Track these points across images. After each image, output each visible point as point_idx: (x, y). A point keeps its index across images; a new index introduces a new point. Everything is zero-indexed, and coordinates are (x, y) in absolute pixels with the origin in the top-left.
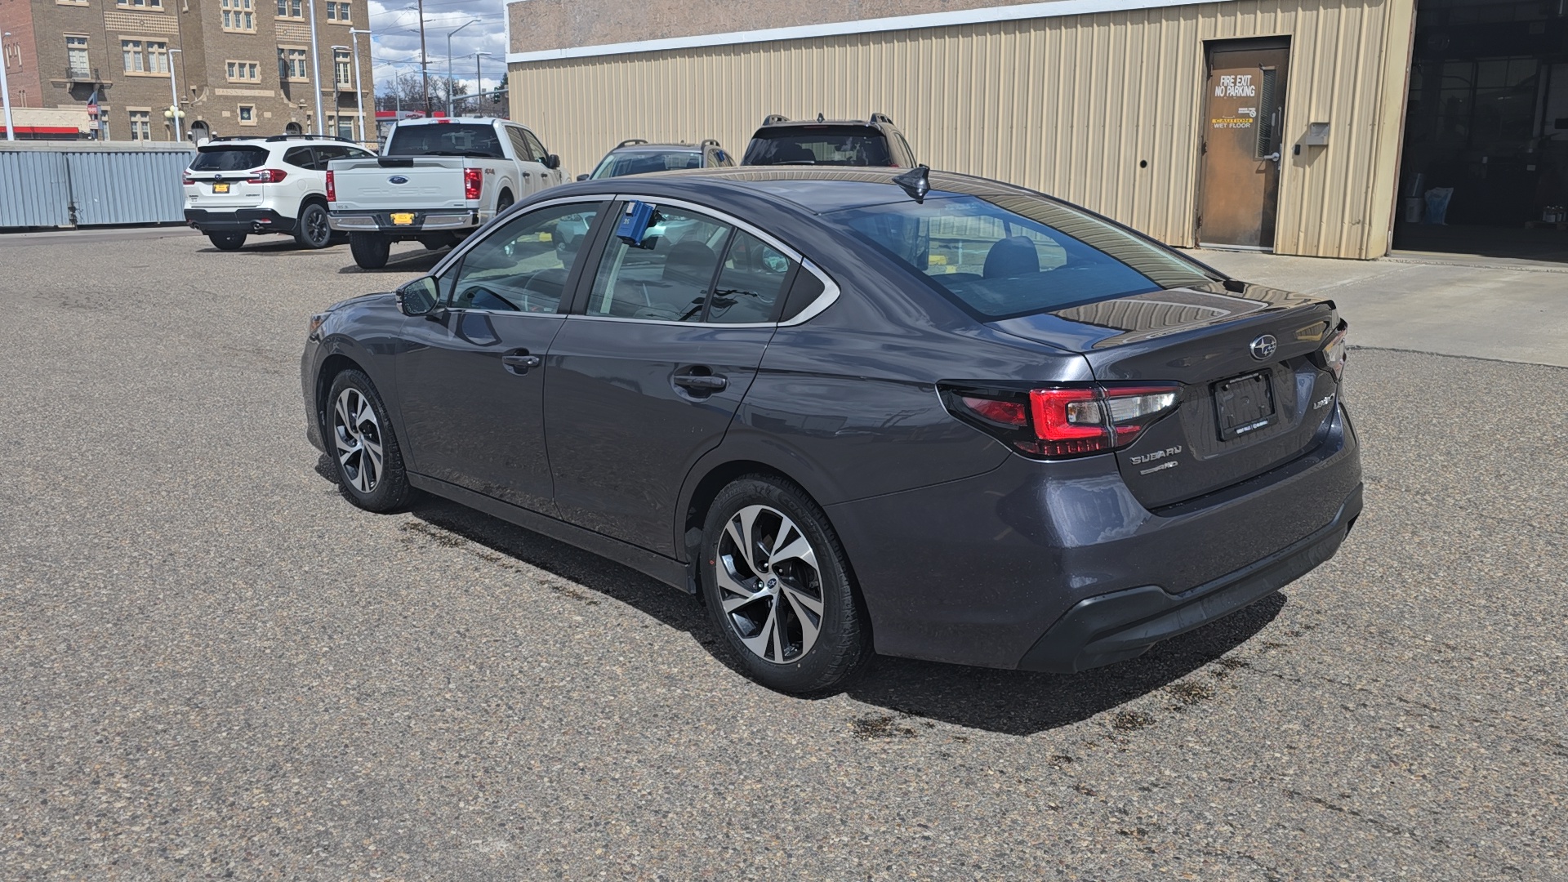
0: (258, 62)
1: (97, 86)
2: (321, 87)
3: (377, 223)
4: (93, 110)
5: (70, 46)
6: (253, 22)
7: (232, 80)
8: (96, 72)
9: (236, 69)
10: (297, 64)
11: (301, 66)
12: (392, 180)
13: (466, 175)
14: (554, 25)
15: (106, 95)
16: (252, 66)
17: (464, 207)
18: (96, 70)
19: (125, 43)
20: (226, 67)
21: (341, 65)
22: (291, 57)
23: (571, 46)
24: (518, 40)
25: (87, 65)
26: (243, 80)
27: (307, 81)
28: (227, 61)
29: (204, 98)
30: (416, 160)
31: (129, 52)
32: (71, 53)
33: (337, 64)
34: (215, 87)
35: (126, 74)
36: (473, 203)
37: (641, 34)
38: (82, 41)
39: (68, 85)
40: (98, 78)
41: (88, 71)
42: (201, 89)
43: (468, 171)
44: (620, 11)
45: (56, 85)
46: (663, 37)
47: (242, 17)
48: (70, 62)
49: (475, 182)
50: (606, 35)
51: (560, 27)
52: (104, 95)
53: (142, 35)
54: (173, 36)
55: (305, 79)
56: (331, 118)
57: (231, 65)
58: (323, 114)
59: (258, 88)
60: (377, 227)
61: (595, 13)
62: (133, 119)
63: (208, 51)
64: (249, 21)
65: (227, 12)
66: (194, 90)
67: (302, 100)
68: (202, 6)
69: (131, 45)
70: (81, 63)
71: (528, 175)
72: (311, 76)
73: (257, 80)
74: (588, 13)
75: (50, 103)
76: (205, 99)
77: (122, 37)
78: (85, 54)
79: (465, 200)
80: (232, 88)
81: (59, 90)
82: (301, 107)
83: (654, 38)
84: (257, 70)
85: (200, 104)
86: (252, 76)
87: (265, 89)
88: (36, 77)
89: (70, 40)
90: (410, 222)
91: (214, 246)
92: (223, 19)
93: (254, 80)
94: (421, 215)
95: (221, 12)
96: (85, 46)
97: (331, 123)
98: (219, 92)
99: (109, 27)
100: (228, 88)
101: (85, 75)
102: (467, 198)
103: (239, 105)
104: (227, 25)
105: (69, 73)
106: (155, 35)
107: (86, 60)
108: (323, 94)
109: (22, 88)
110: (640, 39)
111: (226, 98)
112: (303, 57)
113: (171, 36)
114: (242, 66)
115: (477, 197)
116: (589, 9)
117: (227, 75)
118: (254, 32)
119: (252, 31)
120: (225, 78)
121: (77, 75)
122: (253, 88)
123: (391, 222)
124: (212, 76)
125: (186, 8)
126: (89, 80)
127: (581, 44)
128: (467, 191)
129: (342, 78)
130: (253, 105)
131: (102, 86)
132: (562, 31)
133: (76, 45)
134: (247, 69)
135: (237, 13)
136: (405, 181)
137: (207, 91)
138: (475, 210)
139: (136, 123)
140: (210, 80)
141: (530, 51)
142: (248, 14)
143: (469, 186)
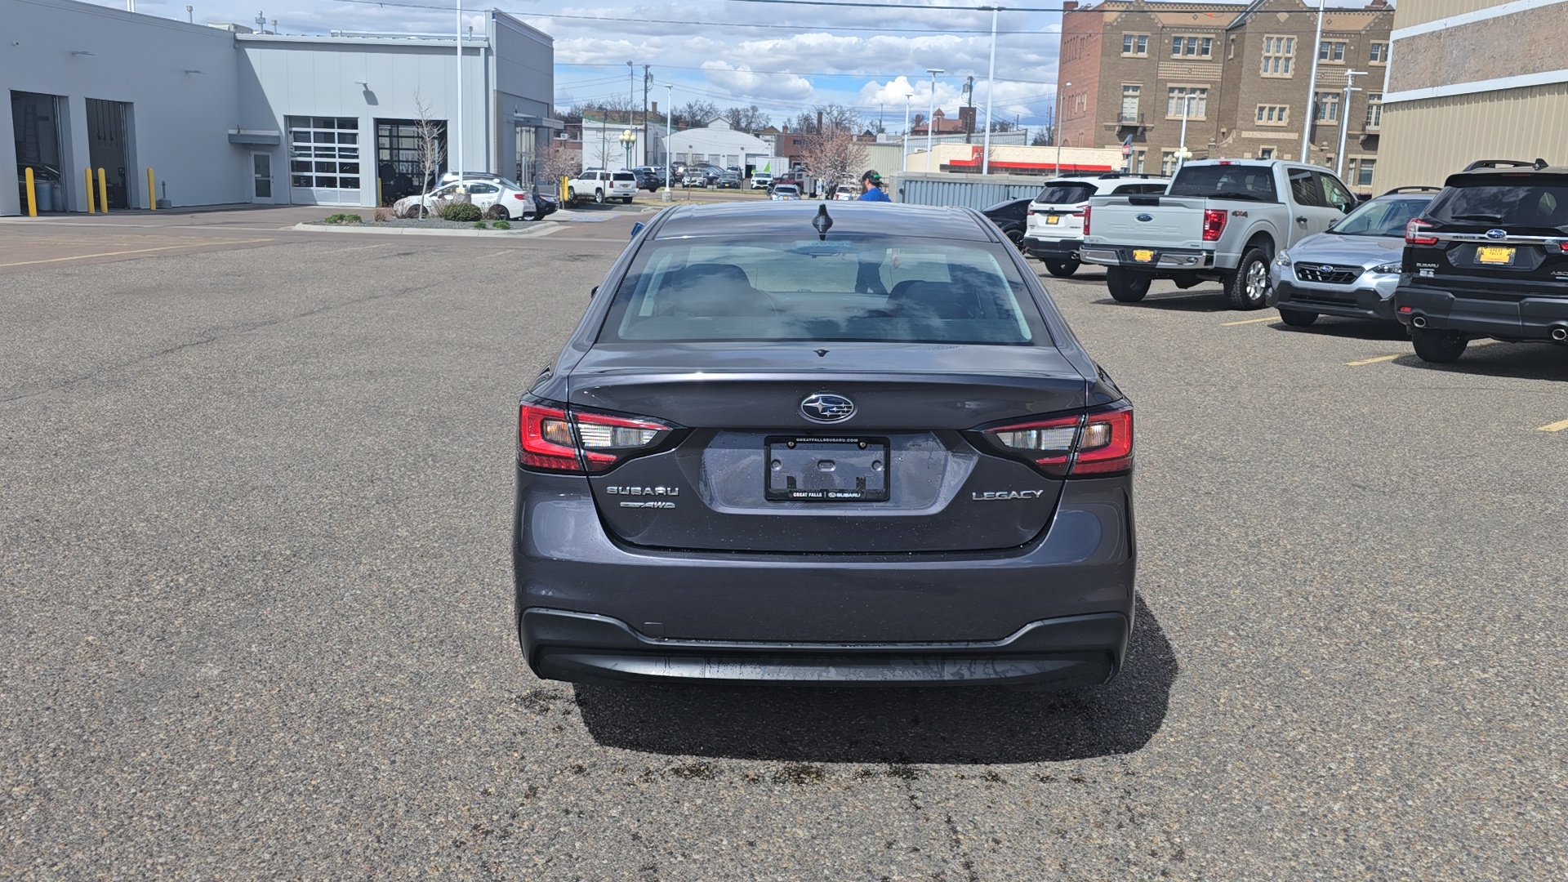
0: (1288, 106)
1: (1140, 129)
2: (1348, 129)
3: (1119, 258)
4: (1126, 150)
5: (1126, 93)
6: (1291, 65)
7: (1260, 123)
8: (1142, 116)
9: (1265, 113)
10: (1328, 107)
11: (1333, 110)
12: (1139, 218)
13: (1207, 217)
14: (1431, 62)
15: (1147, 137)
16: (1282, 110)
17: (1200, 248)
18: (1143, 115)
19: (1172, 90)
20: (1257, 111)
21: (1375, 108)
22: (1324, 100)
23: (1443, 83)
24: (1396, 79)
25: (1136, 111)
26: (1271, 123)
27: (1336, 123)
28: (1259, 105)
29: (1230, 140)
30: (1161, 199)
31: (1173, 98)
32: (1125, 100)
33: (1370, 107)
34: (1242, 130)
35: (1167, 118)
36: (1209, 245)
37: (1513, 68)
38: (1135, 89)
39: (1117, 128)
40: (1143, 122)
41: (1135, 116)
42: (1229, 131)
43: (1210, 212)
44: (1496, 43)
45: (1108, 128)
46: (1534, 71)
47: (1282, 62)
48: (1122, 107)
49: (1215, 224)
50: (1478, 71)
51: (1436, 64)
52: (1144, 137)
53: (1188, 82)
54: (1215, 82)
55: (1334, 122)
56: (1353, 160)
57: (1262, 109)
58: (1345, 157)
59: (1284, 131)
60: (1117, 261)
61: (1472, 47)
62: (1165, 159)
63: (1242, 95)
64: (1287, 67)
65: (1267, 59)
66: (1223, 133)
67: (1325, 143)
68: (1245, 54)
69: (1177, 91)
70: (1131, 109)
71: (1305, 220)
72: (1340, 118)
73: (1283, 123)
74: (1465, 47)
75: (1099, 144)
76: (1231, 142)
77: (1170, 85)
78: (1137, 100)
79: (1201, 241)
80: (1259, 130)
81: (1109, 133)
82: (1322, 150)
83: (1525, 73)
84: (1286, 114)
85: (1226, 146)
86: (1280, 119)
87: (1290, 131)
88: (1093, 122)
89: (1126, 88)
90: (1150, 259)
91: (1048, 273)
92: (1262, 66)
93: (1281, 123)
94: (1159, 252)
95: (1262, 59)
96: (1137, 93)
97: (1352, 166)
98: (1245, 134)
99: (1161, 76)
100: (1255, 130)
101: (1133, 119)
102: (1204, 239)
103: (1262, 147)
104: (1266, 71)
105: (1120, 117)
106: (1199, 82)
107: (1136, 106)
108: (1349, 136)
109: (1081, 131)
110: (1511, 74)
111: (1251, 140)
112: (1336, 100)
113: (1213, 83)
114: (1272, 109)
115: (1215, 239)
116: (1467, 43)
117: (1256, 119)
118: (1290, 77)
119: (1288, 75)
120: (1253, 121)
121: (1126, 119)
122: (1279, 131)
123: (1132, 257)
124: (1242, 119)
125: (1231, 57)
126: (1135, 123)
127: (1453, 81)
128: (1205, 232)
129: (1373, 120)
130: (1275, 147)
131: (1145, 129)
132: (1437, 68)
133: (1131, 92)
134: (1276, 114)
135: (1277, 59)
136: (1150, 219)
137: (1234, 134)
138: (1210, 252)
139: (1166, 162)
140: (1239, 123)
141: (1405, 90)
142: (1288, 59)
143: (1207, 227)
